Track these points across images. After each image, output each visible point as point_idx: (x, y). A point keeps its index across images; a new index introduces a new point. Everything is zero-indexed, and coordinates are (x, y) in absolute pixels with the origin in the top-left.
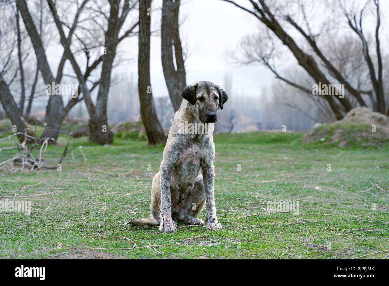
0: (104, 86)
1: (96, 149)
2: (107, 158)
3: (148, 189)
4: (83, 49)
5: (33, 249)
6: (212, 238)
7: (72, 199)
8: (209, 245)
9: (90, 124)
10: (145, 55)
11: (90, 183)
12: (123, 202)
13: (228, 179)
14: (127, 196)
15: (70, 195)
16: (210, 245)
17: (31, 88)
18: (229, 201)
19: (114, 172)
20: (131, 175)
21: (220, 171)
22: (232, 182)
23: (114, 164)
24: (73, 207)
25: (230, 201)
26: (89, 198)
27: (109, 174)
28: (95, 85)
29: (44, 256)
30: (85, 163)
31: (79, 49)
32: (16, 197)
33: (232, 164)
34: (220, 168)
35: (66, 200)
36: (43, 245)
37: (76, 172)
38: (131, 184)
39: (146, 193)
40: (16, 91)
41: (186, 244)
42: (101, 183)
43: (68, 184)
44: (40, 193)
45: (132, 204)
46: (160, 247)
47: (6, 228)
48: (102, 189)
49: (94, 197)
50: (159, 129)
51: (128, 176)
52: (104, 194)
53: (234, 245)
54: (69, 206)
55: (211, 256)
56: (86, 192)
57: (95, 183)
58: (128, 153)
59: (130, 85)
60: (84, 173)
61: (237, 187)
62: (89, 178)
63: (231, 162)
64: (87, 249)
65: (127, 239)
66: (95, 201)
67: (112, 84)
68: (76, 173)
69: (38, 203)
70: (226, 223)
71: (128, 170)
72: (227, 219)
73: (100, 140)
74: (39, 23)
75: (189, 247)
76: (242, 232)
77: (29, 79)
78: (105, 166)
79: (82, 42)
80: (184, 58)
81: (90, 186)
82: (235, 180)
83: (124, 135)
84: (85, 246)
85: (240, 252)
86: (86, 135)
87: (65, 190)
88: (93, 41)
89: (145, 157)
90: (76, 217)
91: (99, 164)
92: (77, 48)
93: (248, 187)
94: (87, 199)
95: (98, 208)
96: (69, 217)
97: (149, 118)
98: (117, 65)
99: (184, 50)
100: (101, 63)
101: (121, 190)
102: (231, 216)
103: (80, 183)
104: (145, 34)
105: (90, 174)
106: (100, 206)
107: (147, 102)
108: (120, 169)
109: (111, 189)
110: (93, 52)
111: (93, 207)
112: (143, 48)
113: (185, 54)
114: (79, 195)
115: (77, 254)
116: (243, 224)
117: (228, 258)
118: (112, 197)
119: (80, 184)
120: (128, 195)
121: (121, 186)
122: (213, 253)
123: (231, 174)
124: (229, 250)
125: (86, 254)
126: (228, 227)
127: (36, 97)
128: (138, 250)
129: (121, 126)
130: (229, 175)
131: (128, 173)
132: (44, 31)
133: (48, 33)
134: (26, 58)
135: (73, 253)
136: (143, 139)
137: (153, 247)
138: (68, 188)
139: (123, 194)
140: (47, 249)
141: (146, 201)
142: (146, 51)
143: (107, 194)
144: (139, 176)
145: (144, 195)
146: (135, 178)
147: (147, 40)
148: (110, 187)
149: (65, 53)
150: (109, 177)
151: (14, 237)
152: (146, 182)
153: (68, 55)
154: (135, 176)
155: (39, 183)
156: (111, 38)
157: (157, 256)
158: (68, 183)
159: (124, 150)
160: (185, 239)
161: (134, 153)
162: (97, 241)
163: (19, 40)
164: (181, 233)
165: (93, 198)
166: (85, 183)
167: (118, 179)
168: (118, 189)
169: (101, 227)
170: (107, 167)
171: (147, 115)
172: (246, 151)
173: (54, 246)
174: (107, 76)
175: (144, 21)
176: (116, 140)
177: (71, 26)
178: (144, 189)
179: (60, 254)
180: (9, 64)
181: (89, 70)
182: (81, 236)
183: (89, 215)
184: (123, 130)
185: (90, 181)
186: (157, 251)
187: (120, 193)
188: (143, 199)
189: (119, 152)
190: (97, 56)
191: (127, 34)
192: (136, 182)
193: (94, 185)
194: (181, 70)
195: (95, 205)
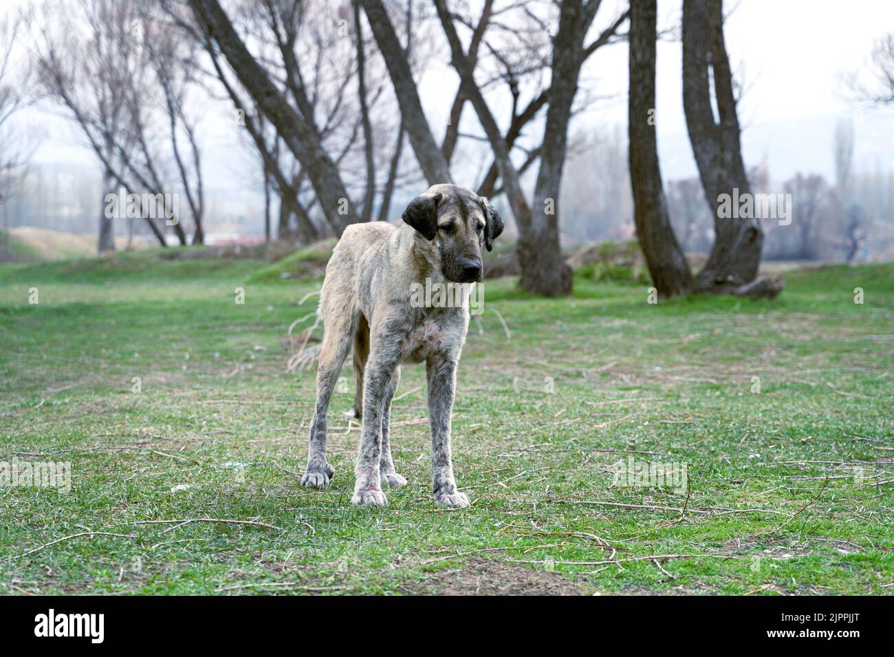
0: (551, 163)
1: (533, 307)
2: (558, 328)
3: (649, 411)
4: (503, 76)
5: (385, 561)
6: (794, 539)
7: (476, 436)
8: (784, 556)
9: (520, 248)
10: (643, 90)
11: (517, 395)
12: (590, 444)
13: (839, 384)
14: (600, 429)
15: (472, 426)
16: (787, 556)
17: (387, 166)
18: (836, 444)
19: (572, 365)
20: (612, 373)
21: (820, 363)
22: (847, 394)
23: (573, 345)
24: (476, 456)
25: (841, 445)
26: (513, 433)
27: (561, 370)
28: (532, 156)
29: (409, 579)
30: (509, 342)
31: (496, 75)
32: (353, 428)
33: (851, 344)
34: (821, 355)
35: (462, 437)
36: (407, 550)
37: (488, 364)
38: (610, 398)
39: (644, 421)
40: (355, 173)
41: (730, 553)
42: (541, 395)
43: (466, 398)
44: (404, 420)
45: (611, 449)
46: (670, 560)
47: (326, 506)
48: (543, 412)
49: (524, 430)
50: (678, 262)
51: (605, 374)
52: (548, 423)
53: (844, 559)
54: (469, 453)
55: (789, 584)
56: (506, 417)
57: (527, 394)
58: (606, 318)
59: (613, 153)
60: (504, 368)
61: (859, 406)
62: (516, 379)
63: (847, 340)
64: (505, 564)
65: (596, 537)
66: (527, 442)
67: (569, 154)
68: (486, 368)
69: (398, 446)
70: (827, 500)
71: (607, 359)
72: (830, 489)
73: (543, 285)
74: (403, 17)
75: (737, 560)
76: (864, 525)
77: (383, 146)
78: (554, 348)
79: (502, 60)
80: (736, 94)
81: (516, 404)
82: (854, 389)
83: (598, 273)
84: (499, 556)
85: (857, 576)
86: (514, 273)
87: (459, 411)
88: (527, 56)
89: (646, 328)
90: (483, 480)
91: (539, 346)
92: (491, 74)
93: (884, 407)
94: (509, 437)
95: (533, 458)
96: (468, 479)
97: (654, 235)
98: (582, 109)
99: (737, 77)
100: (545, 107)
101: (586, 415)
102: (841, 481)
103: (495, 395)
104: (644, 42)
105: (518, 370)
106: (537, 452)
107: (649, 200)
108: (585, 358)
109: (565, 410)
110: (527, 82)
111: (521, 456)
112: (640, 74)
113: (737, 85)
114: (490, 425)
115: (481, 574)
116: (868, 503)
117: (830, 590)
118: (564, 433)
119: (494, 399)
120: (601, 426)
121: (586, 402)
122: (794, 576)
123: (845, 368)
124: (833, 571)
125: (502, 576)
126: (832, 511)
127: (400, 187)
128: (619, 567)
129: (591, 251)
130: (842, 372)
131: (604, 368)
132: (415, 36)
133: (425, 39)
134: (375, 99)
135: (473, 571)
136: (642, 282)
137: (655, 560)
138: (467, 406)
139: (591, 425)
140: (415, 562)
141: (643, 443)
142: (647, 81)
143: (555, 424)
144: (629, 376)
145: (640, 427)
146: (622, 380)
147: (648, 55)
148: (561, 406)
149: (462, 87)
150: (561, 377)
151: (344, 530)
152: (646, 392)
153: (469, 91)
154: (620, 375)
155: (403, 395)
156: (567, 53)
157: (663, 582)
158: (468, 395)
159: (596, 311)
160: (729, 539)
161: (620, 316)
162: (527, 541)
163: (361, 58)
164: (722, 524)
165: (523, 433)
166: (505, 396)
167: (581, 382)
168: (579, 412)
169: (539, 506)
170: (556, 353)
171: (650, 230)
172: (884, 310)
173: (431, 554)
174: (559, 139)
175: (640, 12)
176: (580, 286)
177: (476, 23)
178: (639, 413)
179: (445, 573)
180: (340, 113)
181: (518, 122)
182: (493, 528)
183: (512, 475)
184: (596, 262)
185: (518, 391)
186: (664, 571)
187: (584, 422)
188: (637, 436)
189: (587, 314)
190: (536, 89)
191: (604, 38)
192: (621, 392)
193: (526, 401)
194: (729, 123)
195: (525, 450)
